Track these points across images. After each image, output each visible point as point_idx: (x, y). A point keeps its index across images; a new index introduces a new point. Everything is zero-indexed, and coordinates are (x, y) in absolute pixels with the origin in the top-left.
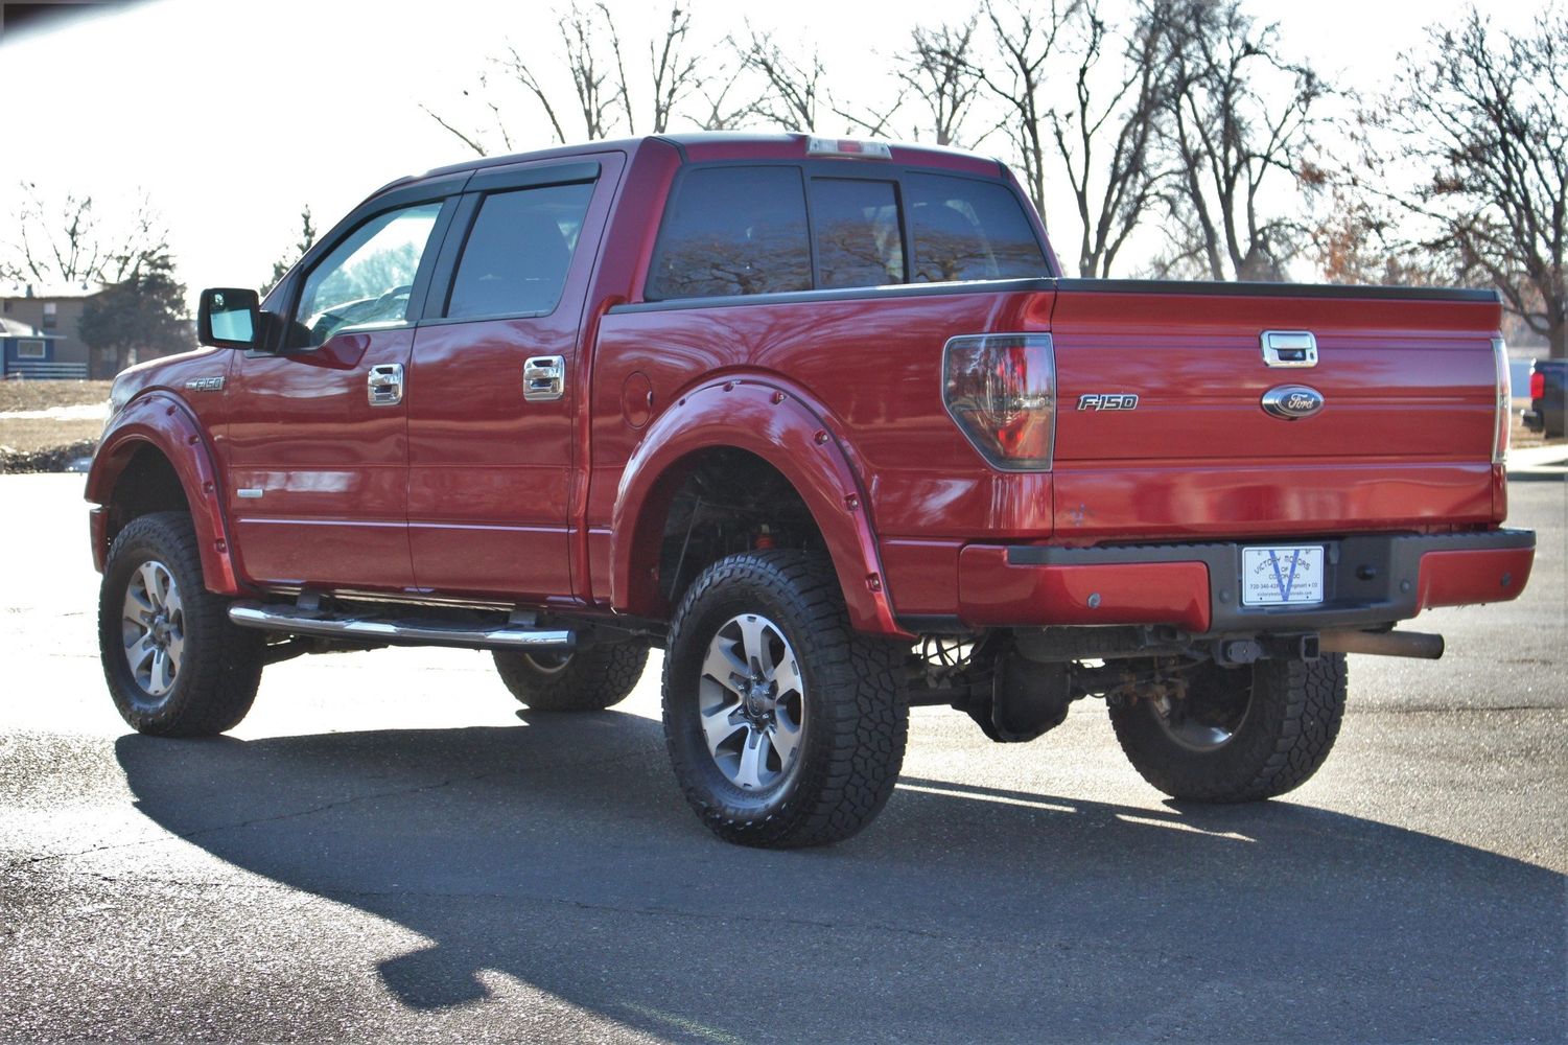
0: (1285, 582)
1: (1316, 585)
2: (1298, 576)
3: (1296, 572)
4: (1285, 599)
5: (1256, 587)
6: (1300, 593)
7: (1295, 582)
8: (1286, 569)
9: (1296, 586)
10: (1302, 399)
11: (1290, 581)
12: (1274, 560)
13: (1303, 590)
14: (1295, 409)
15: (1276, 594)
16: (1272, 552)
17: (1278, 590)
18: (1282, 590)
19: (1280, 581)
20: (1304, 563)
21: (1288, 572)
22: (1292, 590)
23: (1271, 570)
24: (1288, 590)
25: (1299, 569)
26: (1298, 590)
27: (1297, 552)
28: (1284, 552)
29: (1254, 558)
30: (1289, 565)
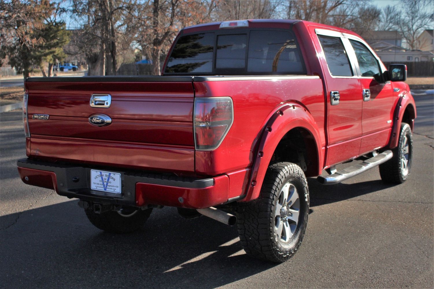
0: (105, 184)
1: (118, 187)
2: (110, 182)
3: (109, 181)
4: (105, 189)
5: (95, 183)
6: (111, 189)
7: (109, 184)
8: (106, 179)
9: (109, 186)
10: (97, 119)
11: (107, 184)
12: (101, 175)
13: (112, 188)
14: (94, 123)
15: (102, 187)
16: (101, 172)
17: (102, 186)
18: (104, 186)
19: (103, 183)
20: (113, 178)
21: (106, 180)
22: (108, 187)
23: (100, 178)
24: (106, 187)
25: (111, 180)
26: (110, 187)
27: (110, 174)
28: (105, 173)
29: (94, 173)
30: (107, 178)
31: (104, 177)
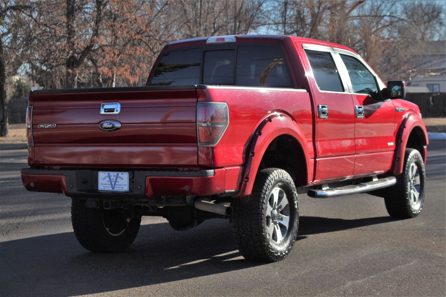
0: (113, 183)
1: (125, 185)
2: (118, 182)
3: (117, 180)
4: (113, 189)
5: (103, 184)
6: (119, 187)
7: (117, 183)
8: (114, 179)
9: (117, 185)
11: (115, 183)
12: (109, 176)
13: (120, 186)
14: (105, 128)
15: (110, 187)
16: (109, 174)
17: (110, 186)
18: (112, 186)
19: (111, 183)
20: (121, 178)
21: (114, 180)
22: (116, 186)
23: (108, 179)
24: (114, 186)
25: (118, 179)
26: (118, 186)
27: (118, 174)
28: (113, 174)
29: (102, 175)
30: (115, 178)
31: (112, 178)
